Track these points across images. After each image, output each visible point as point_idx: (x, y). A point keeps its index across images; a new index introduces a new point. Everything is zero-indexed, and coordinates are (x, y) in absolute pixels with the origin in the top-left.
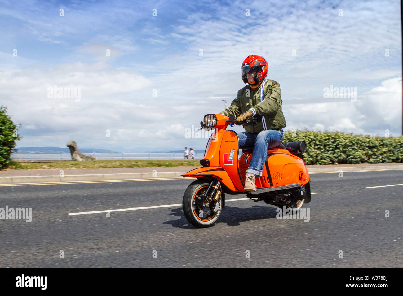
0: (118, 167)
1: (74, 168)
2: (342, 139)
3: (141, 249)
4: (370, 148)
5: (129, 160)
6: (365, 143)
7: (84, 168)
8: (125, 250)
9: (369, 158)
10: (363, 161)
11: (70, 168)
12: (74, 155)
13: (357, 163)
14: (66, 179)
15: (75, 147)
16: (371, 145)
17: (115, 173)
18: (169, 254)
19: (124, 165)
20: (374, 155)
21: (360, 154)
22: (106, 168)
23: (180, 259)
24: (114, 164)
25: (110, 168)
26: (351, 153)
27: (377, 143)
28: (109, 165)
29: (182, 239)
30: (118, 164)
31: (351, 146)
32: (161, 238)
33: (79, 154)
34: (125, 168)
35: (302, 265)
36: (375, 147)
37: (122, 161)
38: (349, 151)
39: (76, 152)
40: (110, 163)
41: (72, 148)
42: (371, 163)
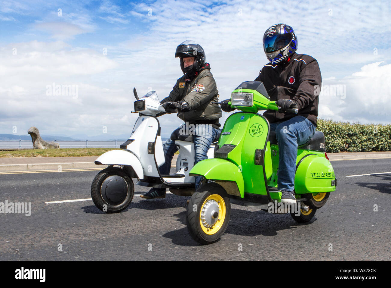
0: (86, 156)
1: (40, 156)
2: (321, 126)
3: (127, 235)
4: (350, 136)
5: (99, 148)
6: (345, 130)
7: (50, 156)
8: (111, 236)
9: (349, 147)
10: (342, 150)
11: (35, 156)
12: (36, 142)
13: (336, 151)
14: (34, 168)
15: (37, 134)
16: (351, 133)
17: (85, 161)
18: (156, 239)
19: (93, 153)
20: (354, 143)
21: (339, 142)
22: (74, 156)
23: (166, 243)
24: (83, 151)
25: (78, 156)
26: (330, 141)
27: (357, 131)
28: (77, 153)
29: (165, 225)
30: (87, 152)
31: (330, 134)
32: (145, 225)
33: (42, 142)
34: (95, 156)
35: (285, 247)
36: (355, 135)
37: (91, 149)
38: (328, 139)
39: (38, 139)
40: (78, 151)
41: (34, 136)
42: (351, 151)
